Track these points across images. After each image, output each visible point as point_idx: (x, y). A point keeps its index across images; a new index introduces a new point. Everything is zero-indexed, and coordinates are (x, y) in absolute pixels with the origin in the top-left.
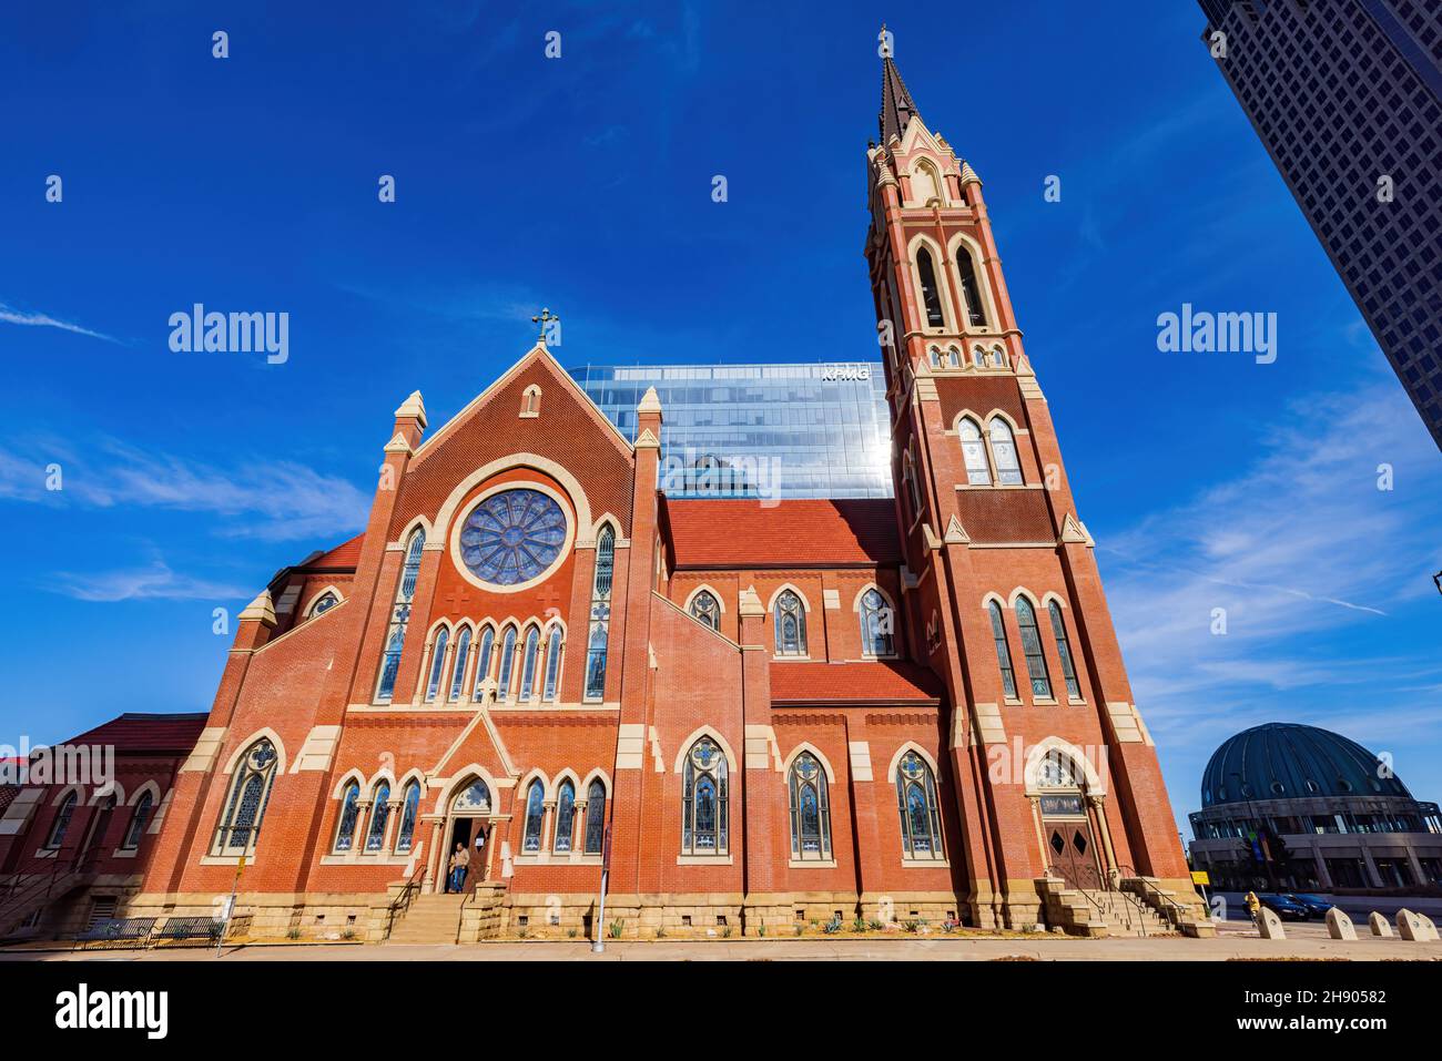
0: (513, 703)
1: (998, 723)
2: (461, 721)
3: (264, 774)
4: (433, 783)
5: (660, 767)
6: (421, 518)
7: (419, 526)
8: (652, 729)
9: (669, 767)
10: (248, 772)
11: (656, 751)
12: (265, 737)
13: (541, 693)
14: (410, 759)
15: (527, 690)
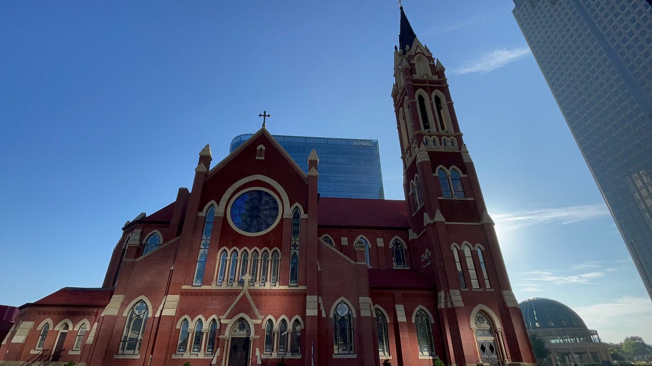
0: (258, 286)
1: (460, 298)
2: (235, 293)
3: (142, 316)
4: (223, 322)
5: (324, 315)
6: (213, 202)
7: (212, 205)
8: (320, 297)
9: (328, 315)
10: (134, 316)
11: (322, 308)
12: (142, 300)
13: (270, 281)
14: (211, 310)
15: (263, 280)
